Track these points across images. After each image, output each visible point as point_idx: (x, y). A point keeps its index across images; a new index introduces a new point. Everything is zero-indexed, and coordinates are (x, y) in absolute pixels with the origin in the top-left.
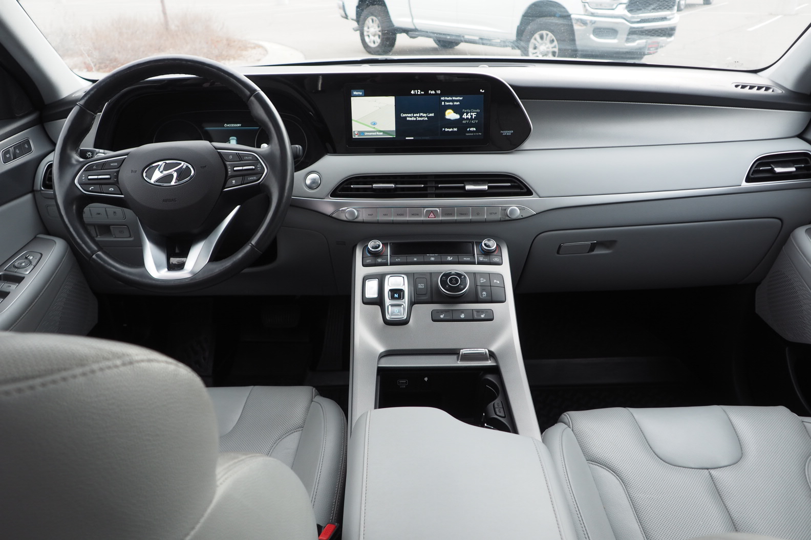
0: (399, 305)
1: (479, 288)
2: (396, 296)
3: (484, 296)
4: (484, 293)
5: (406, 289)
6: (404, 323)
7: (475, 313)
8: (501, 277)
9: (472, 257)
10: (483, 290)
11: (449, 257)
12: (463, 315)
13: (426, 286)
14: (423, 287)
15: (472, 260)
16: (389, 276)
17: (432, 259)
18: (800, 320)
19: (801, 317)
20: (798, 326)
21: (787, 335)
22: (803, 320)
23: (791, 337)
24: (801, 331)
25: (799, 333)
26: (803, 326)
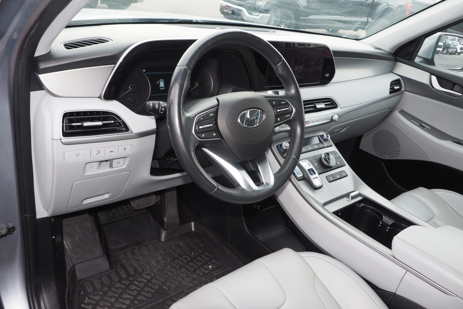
0: (317, 178)
2: (312, 172)
4: (338, 162)
5: (313, 167)
7: (341, 174)
9: (323, 144)
18: (398, 150)
19: (398, 149)
20: (394, 153)
21: (384, 157)
22: (399, 150)
23: (387, 157)
24: (396, 155)
25: (395, 155)
26: (399, 152)
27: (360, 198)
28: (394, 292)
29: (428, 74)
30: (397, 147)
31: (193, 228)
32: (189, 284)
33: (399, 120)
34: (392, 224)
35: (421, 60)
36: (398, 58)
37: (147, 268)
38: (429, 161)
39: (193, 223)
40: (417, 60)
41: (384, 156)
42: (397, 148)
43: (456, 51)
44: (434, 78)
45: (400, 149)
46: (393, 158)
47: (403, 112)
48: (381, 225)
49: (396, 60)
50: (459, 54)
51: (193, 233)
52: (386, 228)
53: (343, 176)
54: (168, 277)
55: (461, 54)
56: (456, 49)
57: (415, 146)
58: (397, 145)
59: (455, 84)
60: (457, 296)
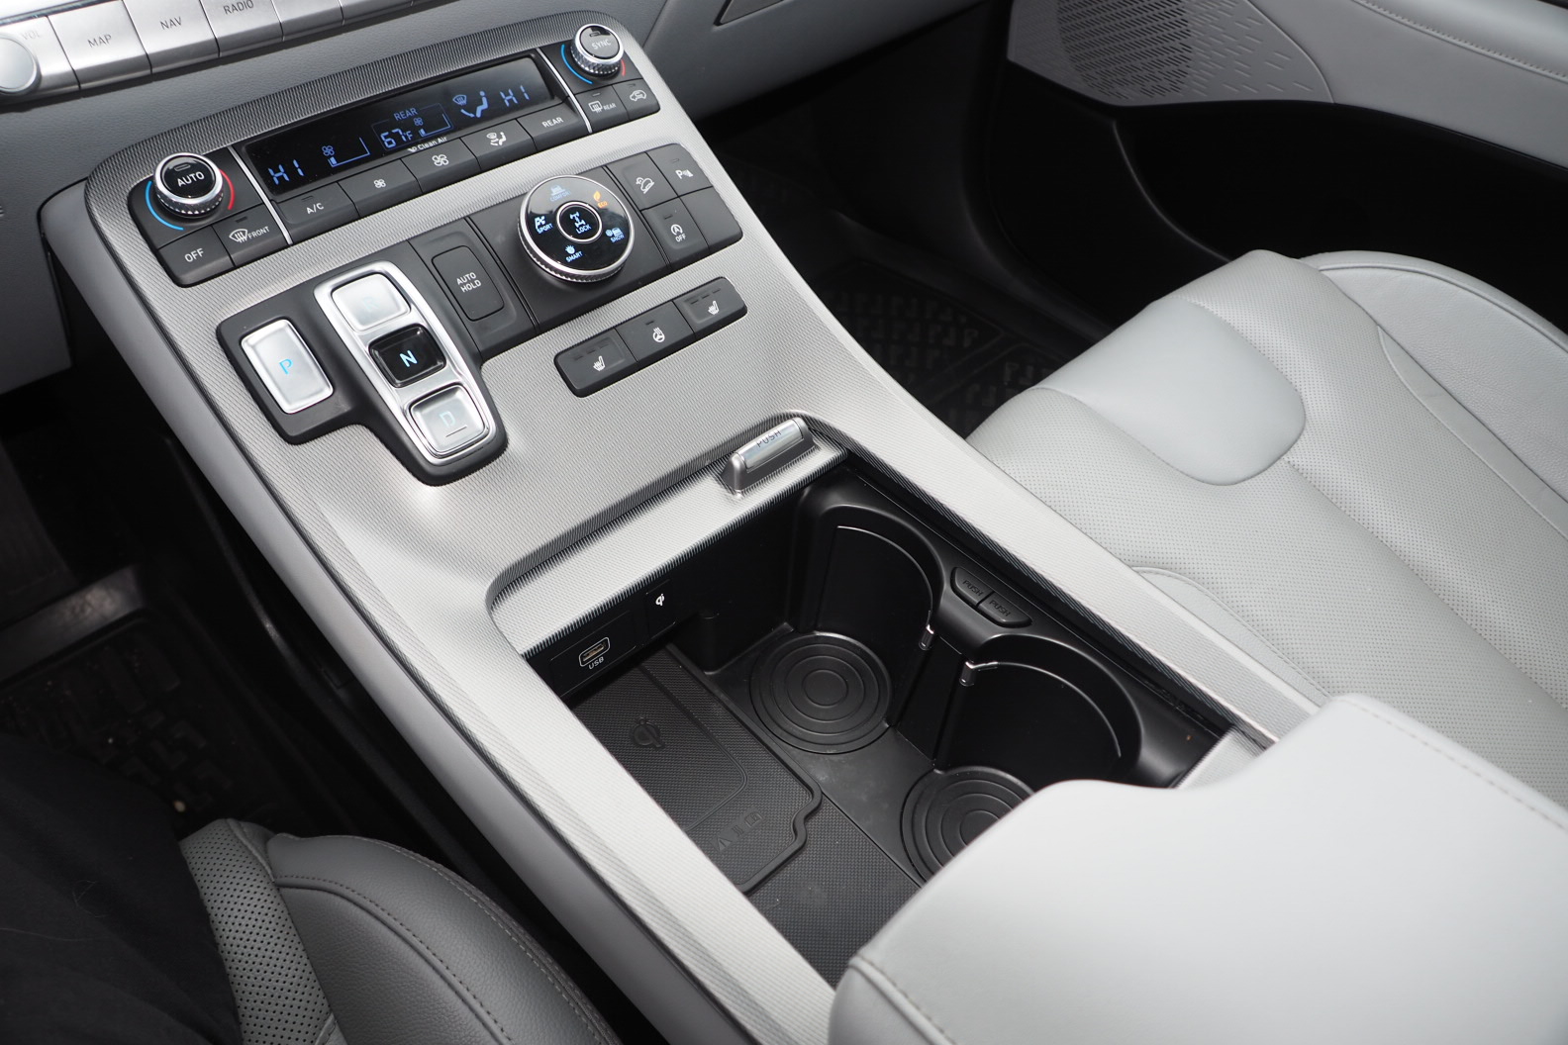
0: (449, 390)
1: (651, 215)
2: (408, 359)
3: (679, 239)
4: (675, 228)
5: (423, 313)
6: (493, 451)
7: (687, 309)
8: (677, 153)
9: (563, 108)
10: (669, 219)
11: (492, 136)
12: (657, 330)
13: (485, 274)
14: (478, 284)
15: (573, 121)
16: (327, 287)
17: (441, 161)
18: (1177, 53)
19: (1180, 47)
20: (1164, 70)
21: (1119, 95)
22: (1186, 54)
23: (1131, 96)
24: (1174, 78)
25: (1166, 84)
26: (1183, 66)
30: (1172, 37)
38: (1331, 101)
41: (1118, 88)
42: (1176, 44)
45: (1187, 48)
46: (1159, 100)
53: (701, 325)
57: (1262, 21)
58: (1172, 25)
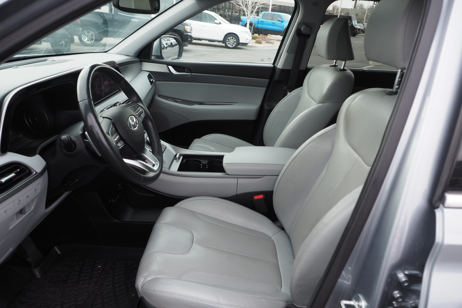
27: (181, 158)
28: (236, 194)
29: (165, 66)
31: (58, 252)
32: (96, 287)
33: (160, 101)
34: (208, 162)
35: (154, 57)
36: (142, 59)
37: (49, 303)
38: (189, 122)
39: (56, 248)
40: (153, 58)
43: (164, 46)
44: (170, 67)
47: (160, 96)
48: (202, 166)
49: (141, 61)
50: (166, 48)
51: (62, 255)
52: (206, 167)
53: (165, 148)
54: (74, 295)
55: (168, 48)
56: (164, 45)
59: (184, 68)
60: (265, 176)
